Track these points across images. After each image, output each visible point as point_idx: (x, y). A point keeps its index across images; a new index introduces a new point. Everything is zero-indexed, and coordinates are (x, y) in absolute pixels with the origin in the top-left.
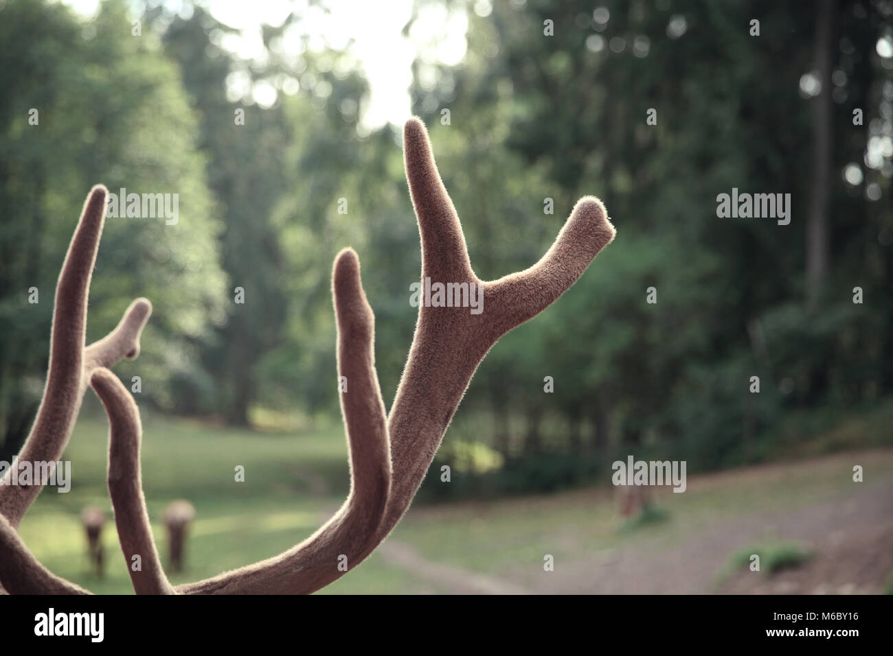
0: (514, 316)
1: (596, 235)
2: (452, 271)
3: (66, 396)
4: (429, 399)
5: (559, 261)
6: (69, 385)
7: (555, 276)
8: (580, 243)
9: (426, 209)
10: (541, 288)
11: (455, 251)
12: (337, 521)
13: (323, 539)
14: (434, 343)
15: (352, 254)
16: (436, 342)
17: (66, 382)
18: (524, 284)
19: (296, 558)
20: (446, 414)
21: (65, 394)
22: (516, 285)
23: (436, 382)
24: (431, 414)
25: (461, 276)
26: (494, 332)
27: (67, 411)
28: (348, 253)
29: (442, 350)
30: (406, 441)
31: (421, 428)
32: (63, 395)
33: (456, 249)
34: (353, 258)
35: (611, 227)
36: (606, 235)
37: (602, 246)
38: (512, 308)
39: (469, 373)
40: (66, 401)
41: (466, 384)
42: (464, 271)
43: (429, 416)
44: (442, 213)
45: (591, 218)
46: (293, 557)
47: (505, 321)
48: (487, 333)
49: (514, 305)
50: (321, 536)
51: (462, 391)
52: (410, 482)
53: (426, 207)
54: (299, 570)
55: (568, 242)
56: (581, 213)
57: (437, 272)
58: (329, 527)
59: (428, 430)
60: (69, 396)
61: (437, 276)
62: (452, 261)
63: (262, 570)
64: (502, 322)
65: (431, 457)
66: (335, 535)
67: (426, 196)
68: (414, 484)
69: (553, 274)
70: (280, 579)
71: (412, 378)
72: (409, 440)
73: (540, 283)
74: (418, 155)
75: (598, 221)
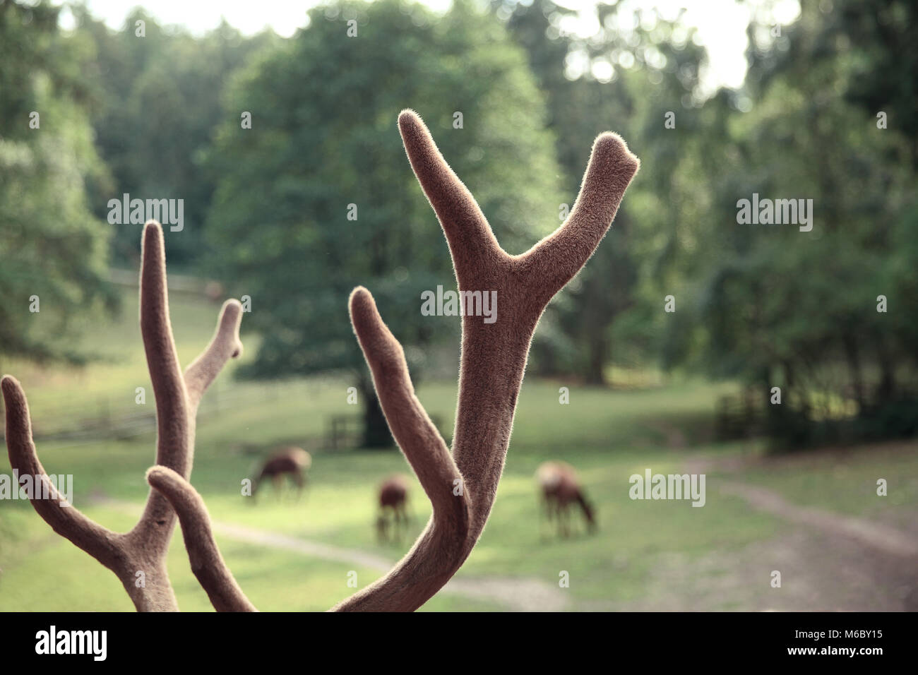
0: (554, 282)
1: (619, 172)
2: (481, 256)
3: (177, 427)
4: (489, 389)
5: (587, 212)
6: (177, 416)
7: (587, 228)
8: (605, 186)
9: (440, 201)
10: (574, 245)
11: (478, 235)
12: (428, 534)
13: (419, 554)
14: (481, 332)
15: (363, 293)
16: (483, 330)
17: (173, 413)
18: (556, 246)
19: (399, 577)
20: (510, 397)
21: (175, 424)
22: (549, 251)
23: (492, 370)
24: (495, 404)
25: (490, 259)
26: (538, 304)
27: (181, 440)
28: (359, 292)
29: (490, 337)
30: (476, 438)
31: (489, 420)
32: (173, 427)
33: (479, 233)
34: (366, 297)
35: (633, 157)
36: (630, 168)
37: (628, 181)
38: (550, 274)
39: (523, 350)
40: (178, 431)
41: (523, 362)
42: (493, 252)
43: (494, 406)
44: (457, 201)
45: (610, 156)
46: (397, 576)
47: (546, 290)
48: (531, 305)
49: (551, 270)
50: (417, 551)
51: (521, 370)
52: (489, 477)
53: (439, 199)
54: (405, 588)
55: (593, 188)
56: (599, 154)
57: (466, 262)
58: (423, 541)
59: (496, 420)
60: (179, 425)
61: (467, 265)
62: (478, 246)
63: (372, 594)
64: (544, 292)
65: (506, 444)
66: (430, 548)
67: (437, 188)
68: (494, 477)
69: (584, 227)
70: (390, 599)
71: (468, 372)
72: (480, 437)
73: (572, 241)
74: (419, 149)
75: (618, 157)
